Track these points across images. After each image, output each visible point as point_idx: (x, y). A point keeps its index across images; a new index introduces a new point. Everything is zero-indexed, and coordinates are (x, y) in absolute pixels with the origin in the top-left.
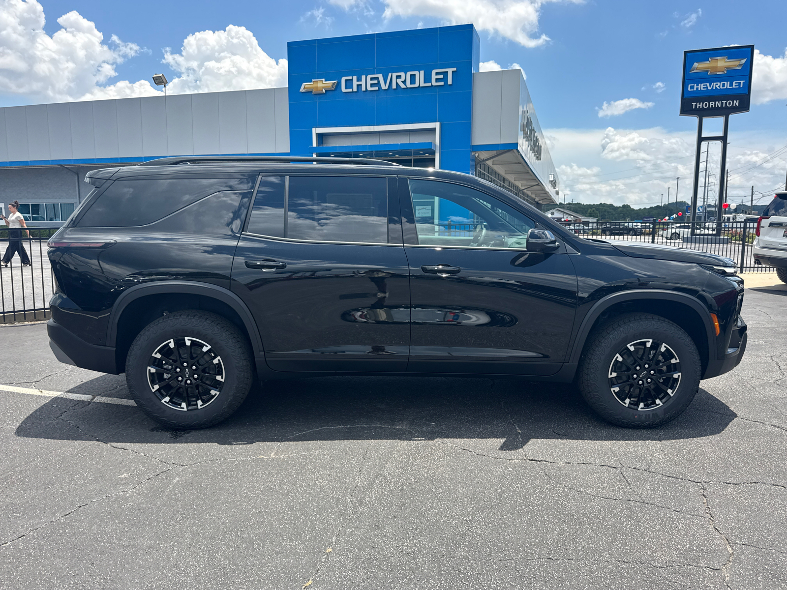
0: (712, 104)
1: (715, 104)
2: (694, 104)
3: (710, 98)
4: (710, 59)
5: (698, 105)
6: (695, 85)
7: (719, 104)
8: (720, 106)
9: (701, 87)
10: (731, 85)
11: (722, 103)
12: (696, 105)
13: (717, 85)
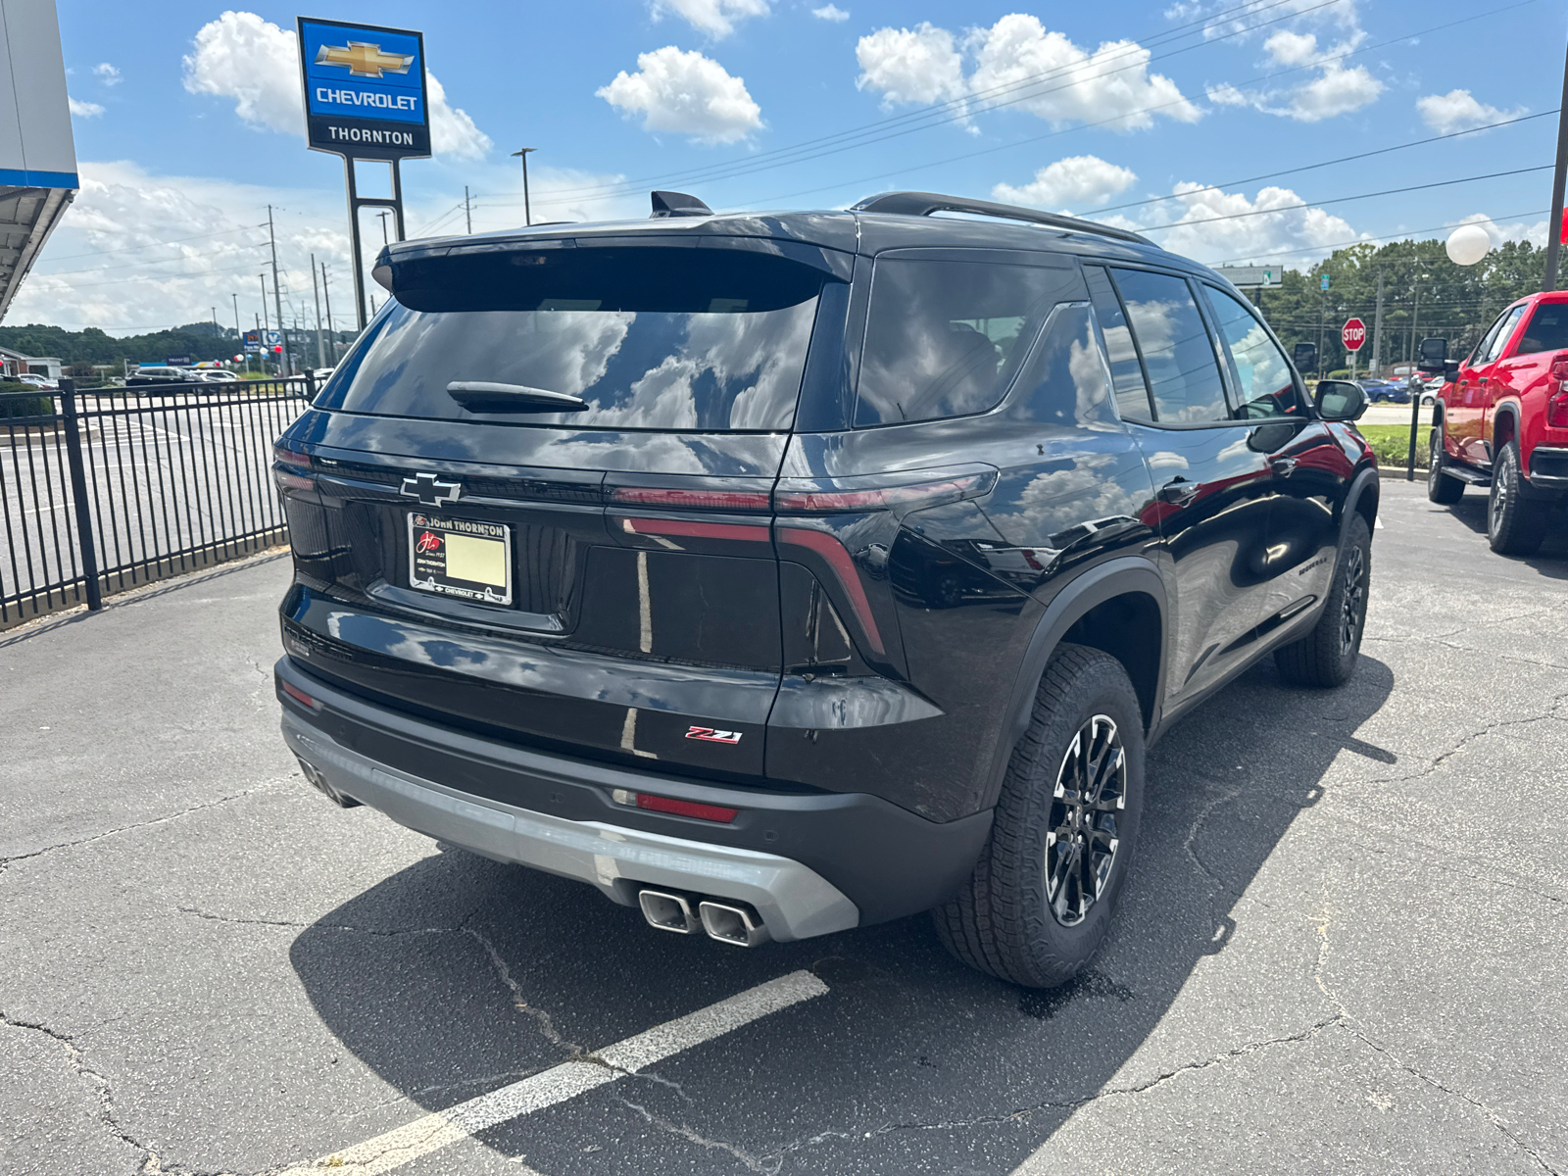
0: (366, 134)
1: (372, 136)
2: (333, 129)
3: (361, 124)
4: (349, 44)
5: (341, 133)
6: (330, 91)
7: (378, 136)
8: (380, 140)
9: (341, 96)
10: (394, 102)
11: (384, 136)
12: (337, 132)
13: (370, 99)
